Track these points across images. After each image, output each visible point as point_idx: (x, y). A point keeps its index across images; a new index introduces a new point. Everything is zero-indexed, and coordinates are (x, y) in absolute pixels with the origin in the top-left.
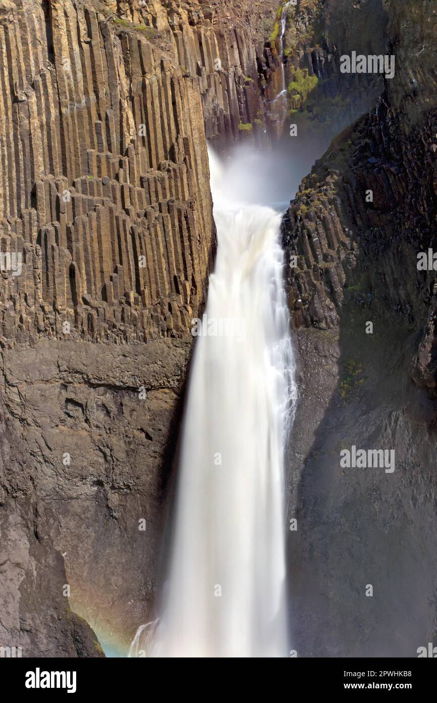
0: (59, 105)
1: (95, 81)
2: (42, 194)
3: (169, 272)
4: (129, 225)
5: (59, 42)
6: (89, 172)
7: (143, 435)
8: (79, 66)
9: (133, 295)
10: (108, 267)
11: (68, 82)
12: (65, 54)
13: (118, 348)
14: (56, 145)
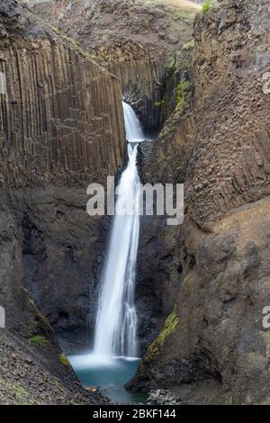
0: (57, 89)
1: (73, 79)
2: (49, 125)
3: (102, 159)
4: (85, 139)
5: (57, 62)
6: (69, 117)
7: (87, 227)
8: (66, 73)
9: (86, 168)
10: (76, 156)
11: (61, 79)
12: (60, 68)
13: (79, 191)
14: (56, 105)
